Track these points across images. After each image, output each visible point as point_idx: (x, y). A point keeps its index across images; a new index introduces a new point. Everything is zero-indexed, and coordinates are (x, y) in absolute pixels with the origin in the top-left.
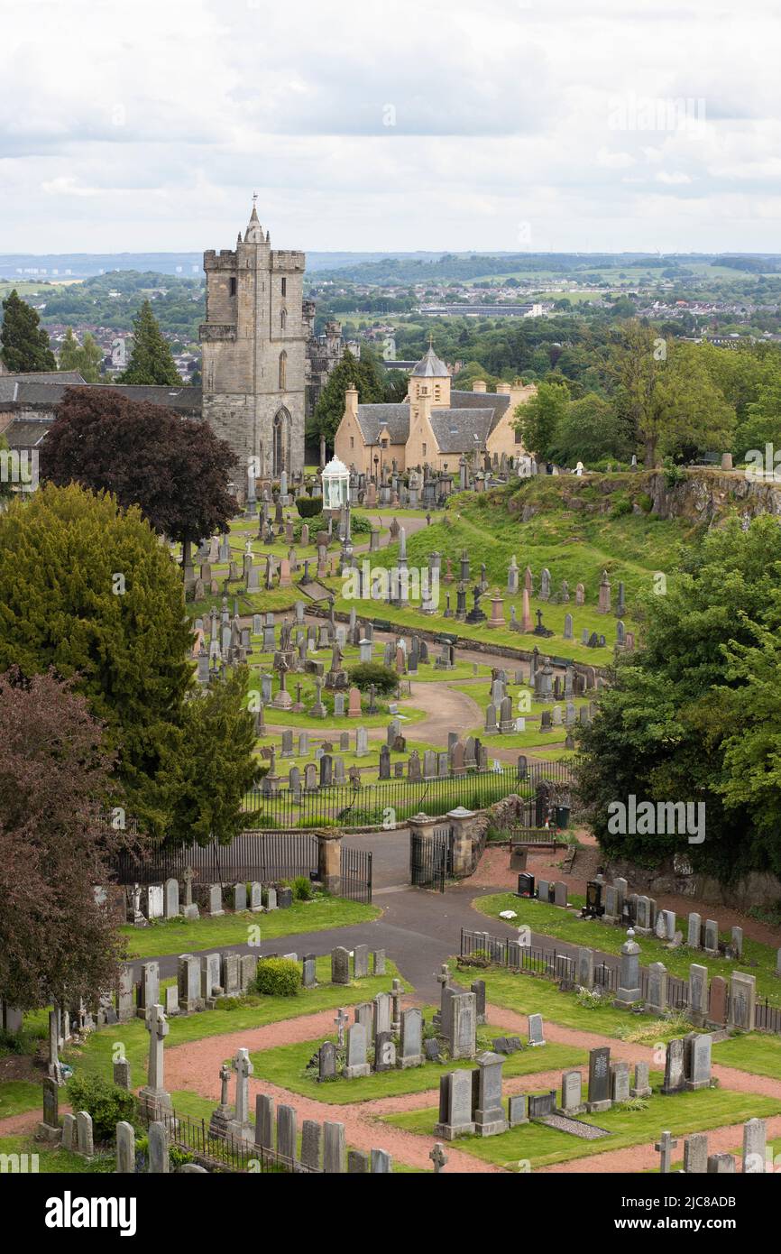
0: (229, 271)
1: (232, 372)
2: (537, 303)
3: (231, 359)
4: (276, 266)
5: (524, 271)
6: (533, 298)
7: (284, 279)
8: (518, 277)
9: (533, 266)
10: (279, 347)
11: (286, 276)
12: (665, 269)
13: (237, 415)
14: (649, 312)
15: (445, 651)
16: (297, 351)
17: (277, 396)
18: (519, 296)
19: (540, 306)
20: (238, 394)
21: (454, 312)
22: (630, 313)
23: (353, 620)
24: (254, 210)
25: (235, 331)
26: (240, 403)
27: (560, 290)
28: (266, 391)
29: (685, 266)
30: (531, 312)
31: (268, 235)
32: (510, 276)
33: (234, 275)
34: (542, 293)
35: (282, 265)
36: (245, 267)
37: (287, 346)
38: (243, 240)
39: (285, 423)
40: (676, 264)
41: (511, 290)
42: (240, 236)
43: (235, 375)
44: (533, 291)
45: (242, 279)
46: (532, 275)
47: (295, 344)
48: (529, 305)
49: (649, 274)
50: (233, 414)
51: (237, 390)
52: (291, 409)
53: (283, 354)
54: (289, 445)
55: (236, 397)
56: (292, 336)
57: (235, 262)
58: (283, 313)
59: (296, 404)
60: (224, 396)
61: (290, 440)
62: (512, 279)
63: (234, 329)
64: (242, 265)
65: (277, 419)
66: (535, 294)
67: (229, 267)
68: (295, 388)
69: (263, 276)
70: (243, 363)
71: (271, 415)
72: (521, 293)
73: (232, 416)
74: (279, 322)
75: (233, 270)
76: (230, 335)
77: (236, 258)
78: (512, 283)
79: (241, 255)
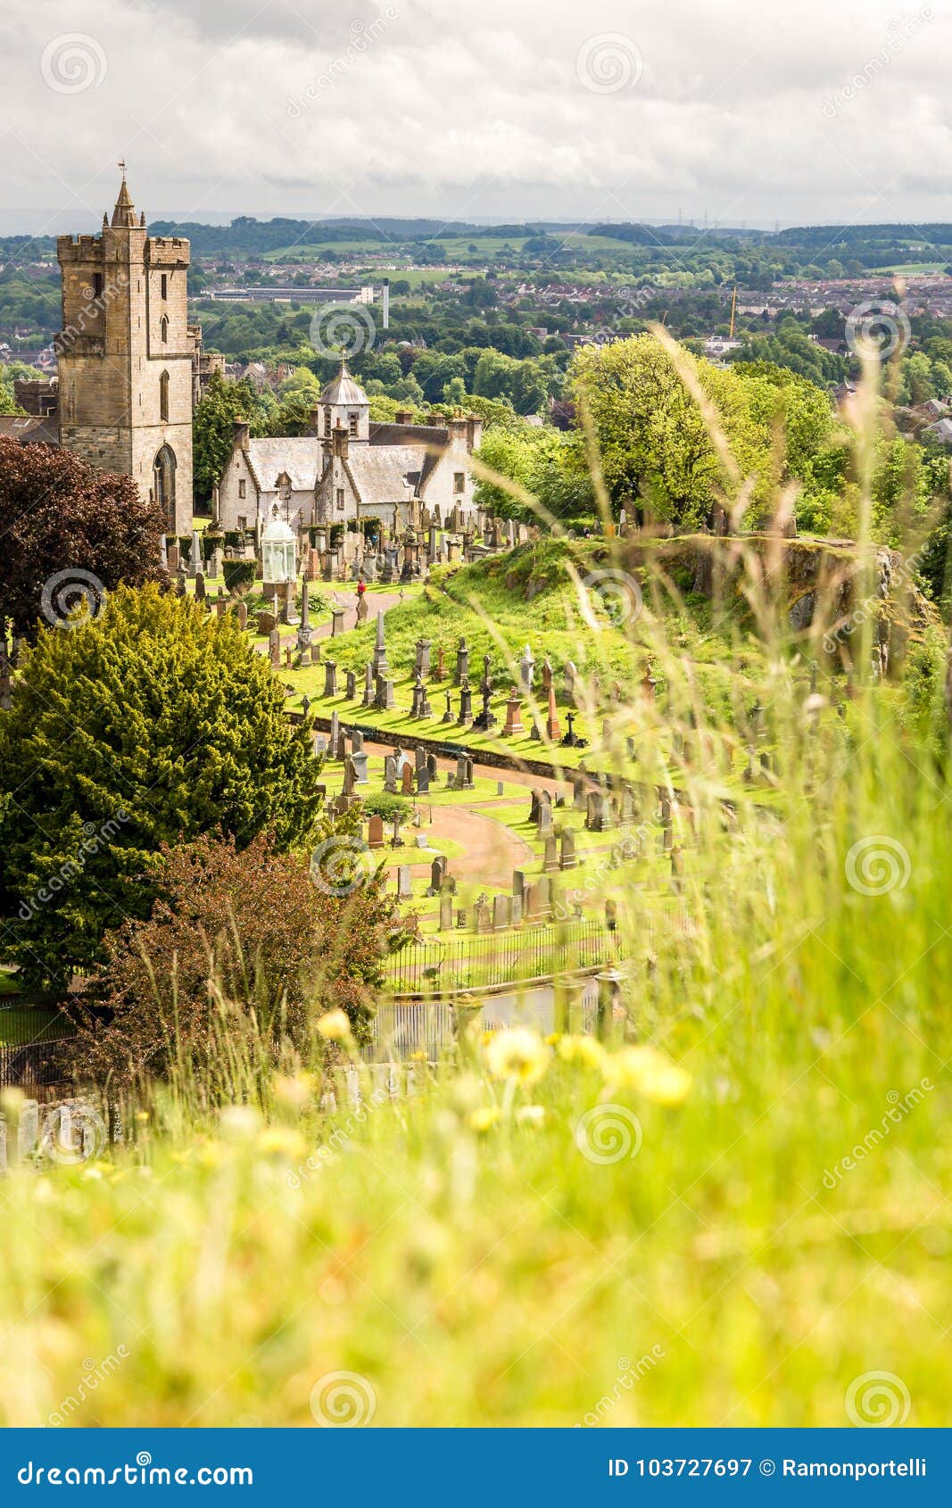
0: (92, 264)
1: (99, 398)
2: (365, 284)
3: (98, 380)
4: (153, 260)
5: (344, 240)
6: (358, 279)
7: (164, 277)
8: (338, 247)
9: (356, 235)
10: (160, 366)
11: (168, 273)
12: (528, 239)
13: (107, 456)
14: (513, 298)
15: (460, 766)
16: (181, 373)
17: (159, 429)
18: (342, 275)
19: (370, 290)
20: (107, 427)
21: (258, 296)
22: (490, 299)
23: (335, 729)
24: (124, 183)
25: (103, 345)
26: (111, 439)
27: (394, 268)
28: (145, 423)
29: (554, 234)
30: (358, 297)
31: (142, 217)
32: (326, 246)
33: (99, 270)
34: (371, 271)
35: (162, 257)
36: (113, 259)
37: (169, 365)
38: (110, 224)
39: (168, 465)
40: (543, 233)
41: (330, 267)
42: (106, 218)
43: (104, 402)
44: (359, 268)
45: (111, 276)
46: (355, 246)
47: (178, 362)
48: (354, 287)
49: (506, 246)
50: (102, 453)
51: (107, 422)
52: (175, 447)
53: (165, 377)
54: (174, 494)
55: (106, 431)
56: (175, 351)
57: (100, 252)
58: (164, 322)
59: (181, 440)
60: (89, 430)
61: (173, 487)
62: (329, 252)
63: (102, 342)
64: (110, 257)
65: (158, 461)
66: (361, 272)
67: (93, 259)
68: (180, 420)
69: (137, 271)
70: (114, 386)
71: (151, 456)
72: (344, 271)
73: (101, 456)
74: (159, 334)
75: (97, 263)
76: (96, 349)
77: (102, 247)
78: (329, 257)
79: (108, 244)
